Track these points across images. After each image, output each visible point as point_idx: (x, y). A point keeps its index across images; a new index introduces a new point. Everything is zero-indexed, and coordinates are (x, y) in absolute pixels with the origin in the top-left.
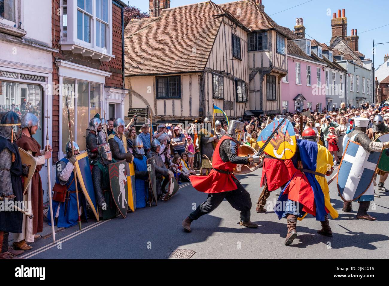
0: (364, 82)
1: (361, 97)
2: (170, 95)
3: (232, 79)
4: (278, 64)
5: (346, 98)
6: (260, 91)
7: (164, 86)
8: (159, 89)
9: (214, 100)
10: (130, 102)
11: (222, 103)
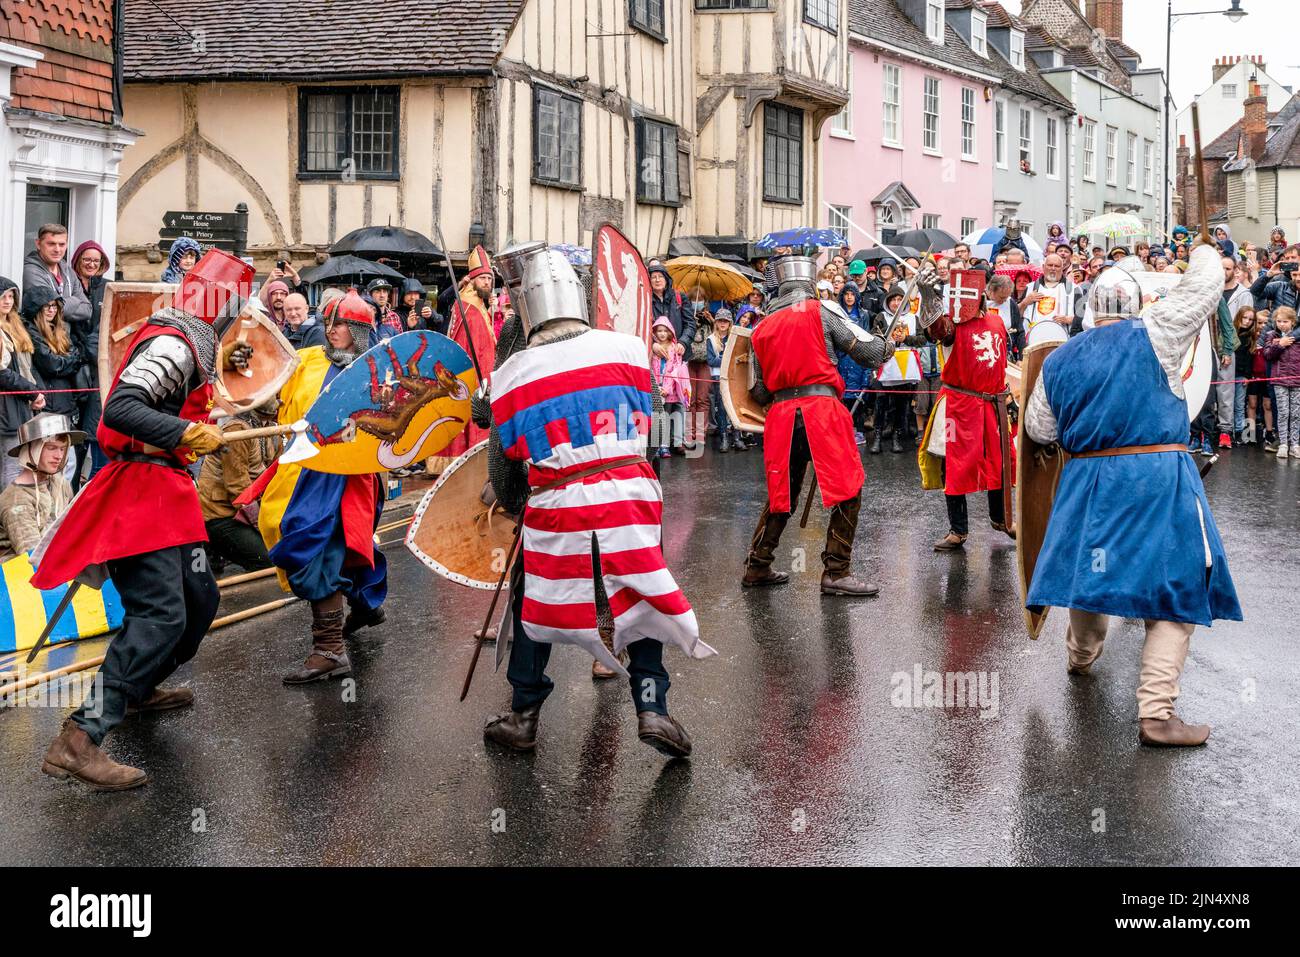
0: (1135, 150)
1: (1123, 202)
3: (623, 110)
4: (811, 65)
5: (1067, 205)
6: (737, 164)
7: (331, 128)
8: (312, 138)
9: (538, 193)
10: (188, 187)
11: (572, 203)
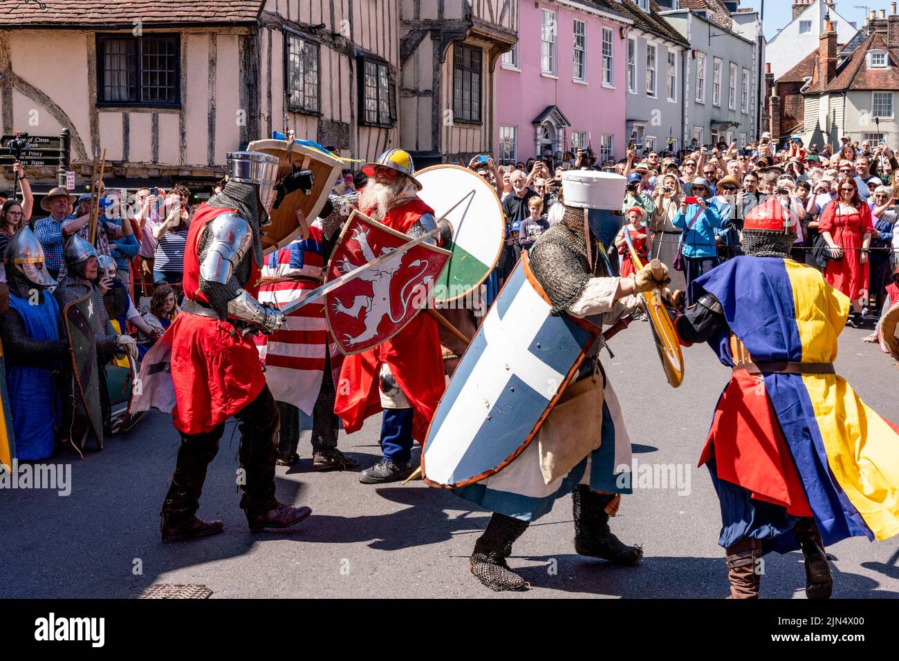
0: (735, 77)
1: (725, 120)
2: (146, 97)
3: (348, 50)
5: (683, 123)
6: (434, 94)
8: (107, 75)
11: (313, 125)
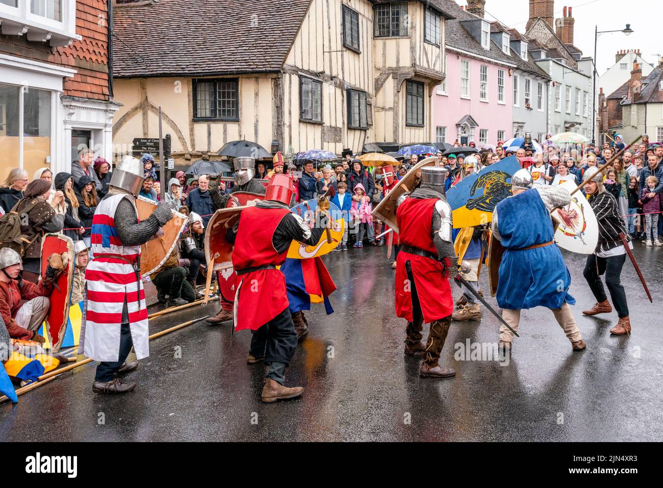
0: (579, 96)
1: (574, 121)
2: (220, 115)
4: (428, 62)
5: (548, 123)
6: (394, 109)
7: (207, 98)
8: (199, 102)
9: (303, 126)
10: (144, 126)
11: (318, 130)
